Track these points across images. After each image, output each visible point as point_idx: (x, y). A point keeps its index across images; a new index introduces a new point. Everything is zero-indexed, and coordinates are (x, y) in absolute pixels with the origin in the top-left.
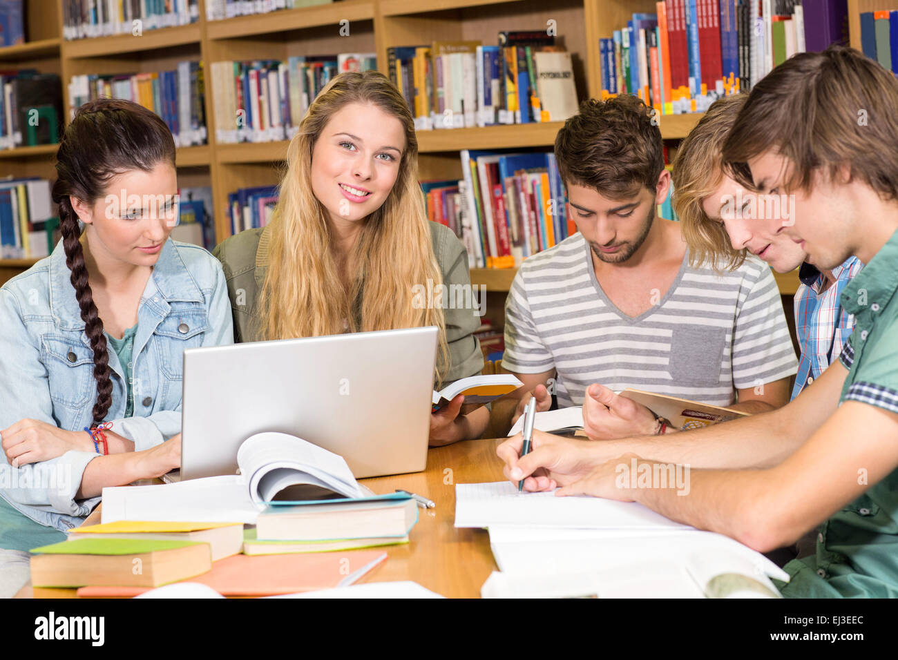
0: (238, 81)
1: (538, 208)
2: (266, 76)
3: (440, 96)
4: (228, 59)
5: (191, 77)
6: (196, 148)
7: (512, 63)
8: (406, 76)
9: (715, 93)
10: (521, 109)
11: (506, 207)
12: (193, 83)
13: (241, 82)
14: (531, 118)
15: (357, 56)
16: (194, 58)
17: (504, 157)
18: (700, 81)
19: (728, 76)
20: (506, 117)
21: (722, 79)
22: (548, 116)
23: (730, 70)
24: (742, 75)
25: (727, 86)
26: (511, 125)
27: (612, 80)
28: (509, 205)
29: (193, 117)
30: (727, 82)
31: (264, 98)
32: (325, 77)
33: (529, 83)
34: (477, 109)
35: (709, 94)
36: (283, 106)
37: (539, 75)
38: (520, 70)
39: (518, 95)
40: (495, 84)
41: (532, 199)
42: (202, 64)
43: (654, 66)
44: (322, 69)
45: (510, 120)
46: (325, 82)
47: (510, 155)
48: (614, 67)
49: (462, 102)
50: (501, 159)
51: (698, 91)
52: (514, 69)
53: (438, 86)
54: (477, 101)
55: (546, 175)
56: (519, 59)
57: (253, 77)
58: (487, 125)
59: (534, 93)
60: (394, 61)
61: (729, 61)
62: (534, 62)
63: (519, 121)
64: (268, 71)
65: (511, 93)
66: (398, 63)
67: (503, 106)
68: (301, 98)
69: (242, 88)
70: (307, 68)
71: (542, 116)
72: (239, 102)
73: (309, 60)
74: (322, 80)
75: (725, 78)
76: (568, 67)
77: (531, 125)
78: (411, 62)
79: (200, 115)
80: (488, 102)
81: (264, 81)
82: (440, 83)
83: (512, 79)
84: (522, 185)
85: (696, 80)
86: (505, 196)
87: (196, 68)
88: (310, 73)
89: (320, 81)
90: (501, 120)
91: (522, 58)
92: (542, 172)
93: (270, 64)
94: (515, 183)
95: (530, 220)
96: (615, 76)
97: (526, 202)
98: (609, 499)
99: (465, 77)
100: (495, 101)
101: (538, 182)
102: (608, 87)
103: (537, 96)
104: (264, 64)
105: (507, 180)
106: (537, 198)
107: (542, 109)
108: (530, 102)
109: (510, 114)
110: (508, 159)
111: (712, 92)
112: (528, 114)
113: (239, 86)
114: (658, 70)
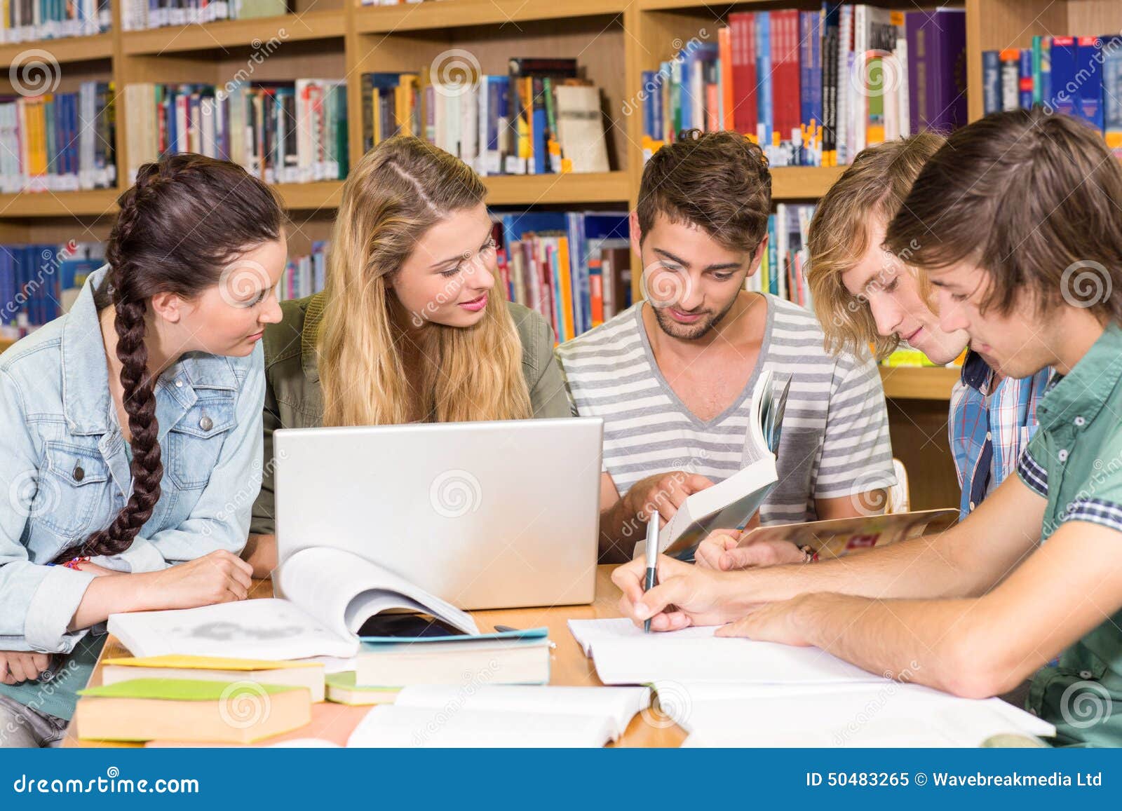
0: (160, 108)
1: (553, 281)
2: (198, 103)
3: (430, 136)
4: (146, 80)
5: (96, 101)
6: (99, 192)
7: (525, 98)
8: (386, 109)
9: (791, 144)
10: (536, 156)
11: (511, 277)
12: (99, 109)
13: (165, 110)
14: (547, 168)
15: (319, 82)
16: (103, 78)
17: (510, 215)
18: (772, 128)
19: (808, 124)
20: (516, 165)
21: (799, 127)
22: (569, 165)
23: (812, 116)
24: (825, 124)
25: (806, 135)
26: (521, 175)
27: (657, 124)
28: (514, 275)
29: (99, 153)
30: (806, 131)
31: (194, 131)
32: (278, 107)
33: (547, 124)
34: (477, 153)
35: (782, 145)
36: (220, 142)
37: (560, 114)
38: (536, 107)
39: (532, 139)
40: (503, 123)
41: (546, 268)
42: (113, 86)
43: (712, 107)
44: (274, 96)
45: (520, 169)
46: (276, 113)
47: (517, 214)
48: (661, 108)
49: (459, 144)
50: (506, 219)
51: (768, 142)
52: (528, 106)
53: (427, 124)
54: (477, 144)
55: (565, 239)
56: (534, 94)
57: (181, 105)
58: (489, 174)
59: (553, 137)
60: (371, 90)
61: (810, 105)
62: (554, 98)
63: (532, 170)
64: (202, 97)
65: (522, 135)
66: (376, 92)
67: (512, 151)
68: (244, 133)
69: (165, 118)
70: (254, 95)
71: (563, 166)
72: (161, 136)
73: (256, 85)
74: (274, 111)
75: (803, 126)
76: (595, 106)
77: (548, 176)
78: (393, 91)
79: (108, 149)
80: (493, 146)
81: (195, 110)
82: (430, 121)
83: (525, 117)
84: (533, 251)
85: (767, 128)
86: (509, 264)
87: (103, 90)
88: (258, 102)
89: (271, 113)
90: (509, 169)
91: (539, 91)
92: (561, 235)
93: (201, 89)
94: (523, 248)
95: (542, 296)
96: (661, 118)
97: (538, 272)
98: (779, 643)
99: (463, 113)
100: (502, 145)
101: (554, 249)
102: (651, 132)
103: (557, 140)
104: (194, 89)
105: (513, 245)
106: (551, 268)
107: (562, 157)
108: (546, 148)
109: (521, 162)
110: (514, 218)
111: (787, 142)
112: (543, 163)
113: (161, 114)
114: (717, 112)
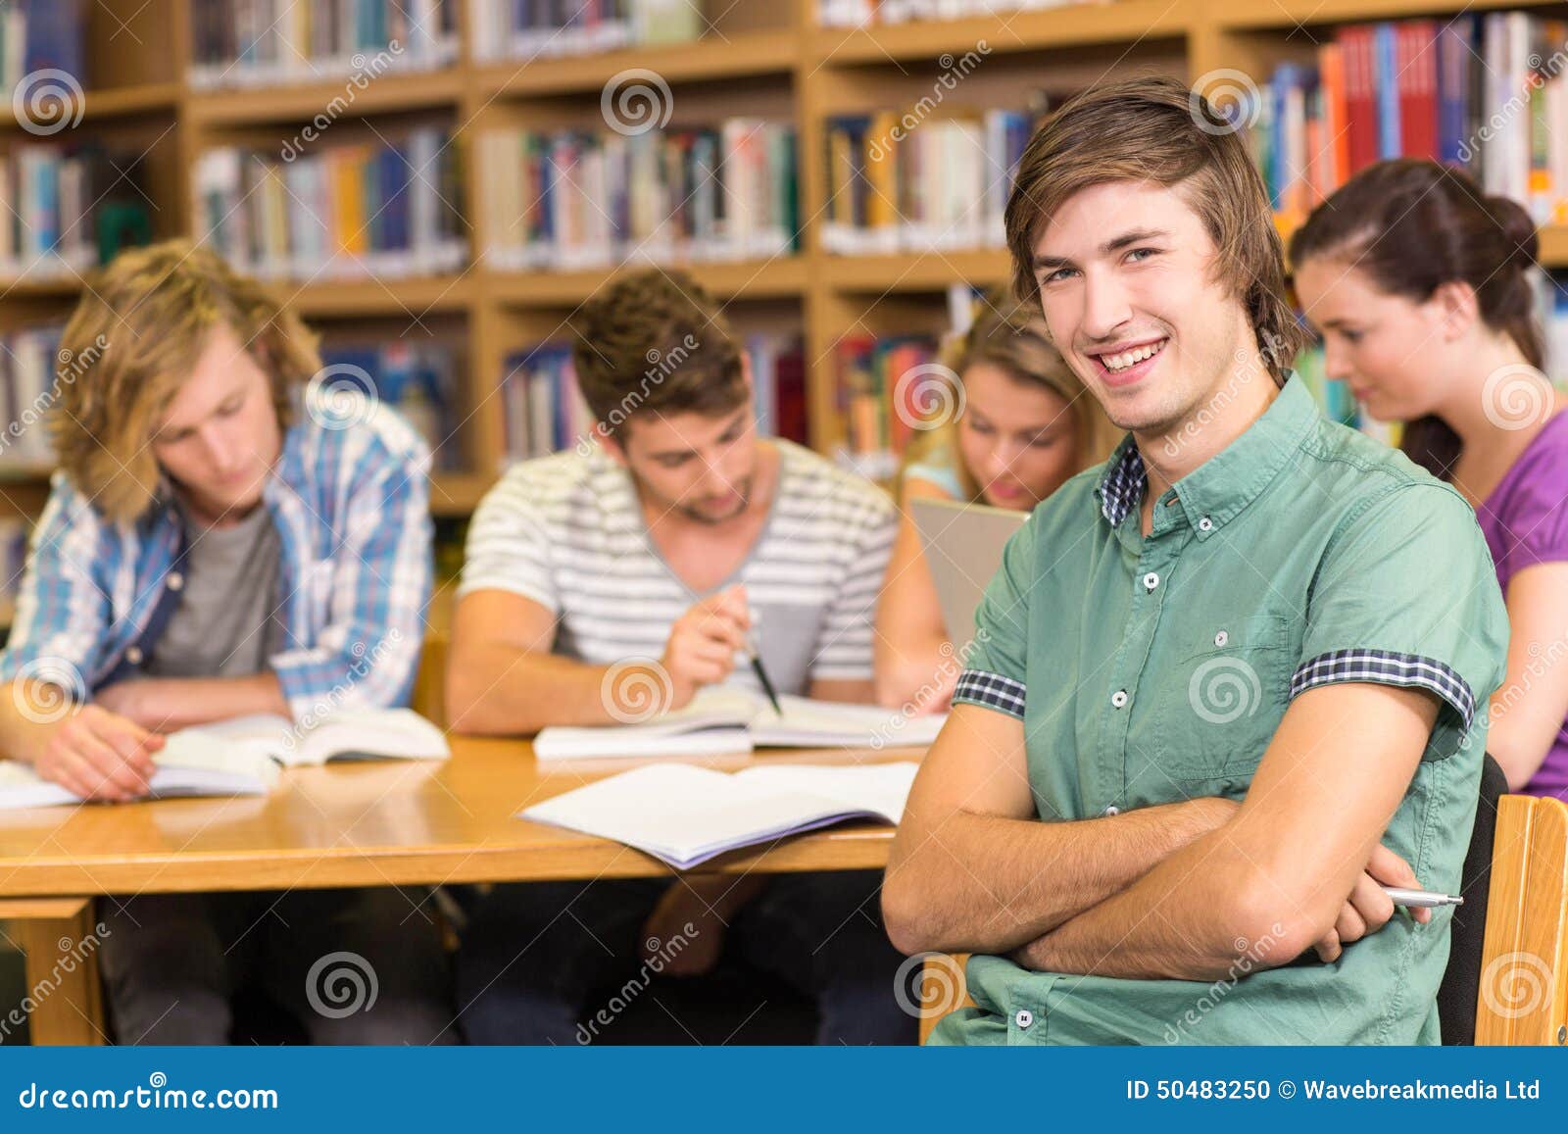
6: (439, 280)
16: (445, 128)
29: (442, 222)
34: (983, 214)
44: (691, 148)
54: (984, 203)
57: (560, 161)
70: (664, 148)
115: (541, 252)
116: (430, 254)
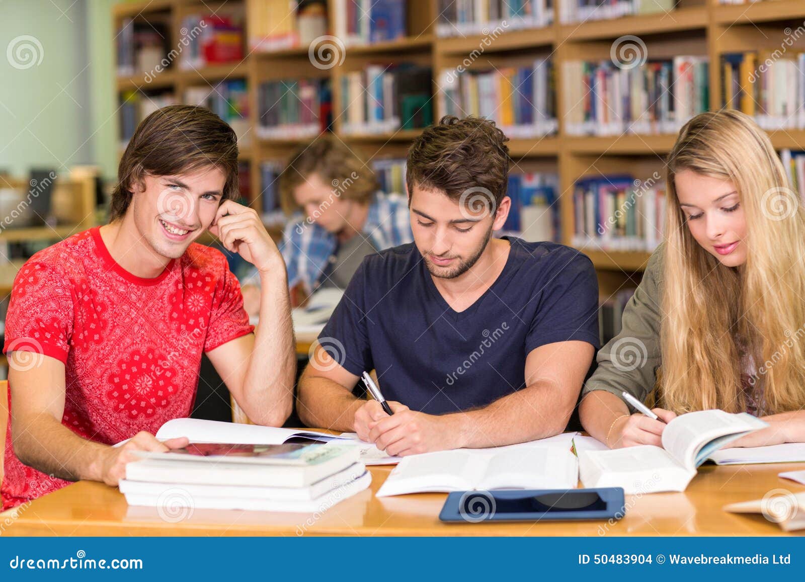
0: (585, 78)
2: (611, 76)
4: (577, 59)
5: (546, 75)
6: (547, 140)
12: (547, 80)
13: (588, 79)
15: (692, 60)
16: (549, 57)
34: (798, 112)
42: (555, 63)
44: (660, 71)
49: (785, 105)
53: (763, 89)
54: (798, 105)
57: (599, 76)
60: (726, 65)
64: (612, 71)
66: (729, 66)
68: (641, 98)
70: (648, 69)
73: (651, 61)
74: (661, 80)
78: (740, 66)
81: (609, 80)
82: (765, 87)
87: (550, 66)
88: (650, 74)
89: (659, 82)
99: (788, 81)
104: (610, 65)
115: (590, 126)
116: (542, 126)
